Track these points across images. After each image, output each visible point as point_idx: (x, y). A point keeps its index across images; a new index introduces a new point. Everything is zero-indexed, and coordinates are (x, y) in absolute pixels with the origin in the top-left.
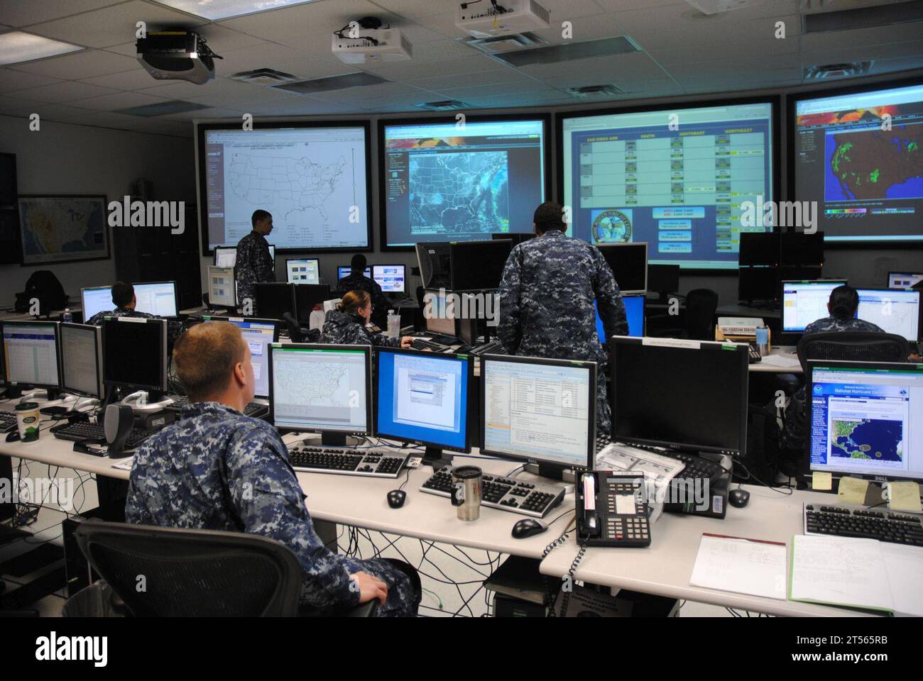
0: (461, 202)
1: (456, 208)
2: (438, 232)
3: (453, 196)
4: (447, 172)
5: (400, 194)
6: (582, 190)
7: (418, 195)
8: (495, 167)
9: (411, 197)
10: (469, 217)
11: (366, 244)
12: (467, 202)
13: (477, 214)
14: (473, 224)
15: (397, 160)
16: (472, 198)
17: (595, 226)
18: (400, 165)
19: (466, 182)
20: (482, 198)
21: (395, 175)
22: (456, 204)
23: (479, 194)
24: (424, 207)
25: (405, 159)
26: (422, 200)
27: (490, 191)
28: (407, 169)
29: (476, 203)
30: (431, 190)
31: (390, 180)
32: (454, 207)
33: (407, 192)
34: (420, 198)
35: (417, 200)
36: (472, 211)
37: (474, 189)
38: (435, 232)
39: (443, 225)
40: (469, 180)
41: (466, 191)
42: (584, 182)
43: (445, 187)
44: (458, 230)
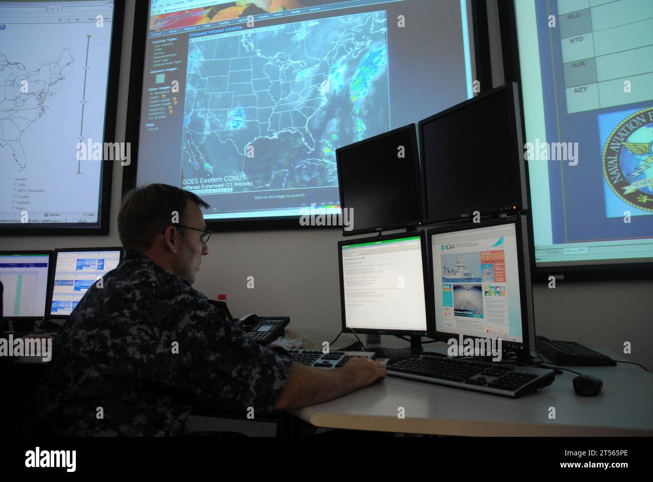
0: (287, 124)
1: (276, 136)
2: (236, 188)
3: (271, 110)
4: (259, 62)
5: (167, 114)
6: (567, 71)
7: (200, 115)
8: (362, 43)
9: (187, 119)
10: (302, 152)
11: (94, 219)
12: (300, 121)
13: (319, 147)
14: (310, 169)
15: (167, 50)
16: (310, 112)
17: (610, 152)
18: (171, 59)
19: (298, 79)
20: (330, 112)
21: (160, 79)
22: (276, 127)
23: (324, 102)
24: (209, 137)
25: (181, 48)
26: (207, 124)
27: (348, 96)
28: (183, 67)
29: (316, 124)
30: (226, 103)
31: (150, 90)
32: (271, 134)
33: (180, 109)
34: (203, 120)
35: (197, 124)
36: (308, 139)
37: (316, 93)
38: (230, 190)
39: (247, 173)
40: (306, 75)
41: (296, 98)
42: (572, 51)
43: (255, 94)
44: (278, 181)
